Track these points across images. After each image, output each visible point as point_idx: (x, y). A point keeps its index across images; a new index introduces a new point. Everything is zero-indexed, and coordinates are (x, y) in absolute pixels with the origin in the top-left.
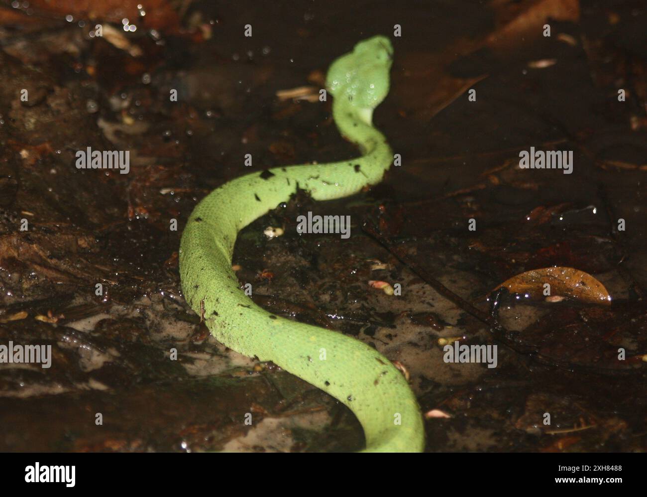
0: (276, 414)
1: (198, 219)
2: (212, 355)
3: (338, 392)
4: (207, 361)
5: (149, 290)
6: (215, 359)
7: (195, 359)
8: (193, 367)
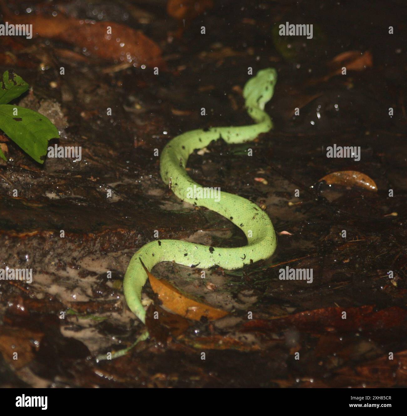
0: (204, 229)
1: (170, 146)
2: (174, 203)
3: (237, 222)
4: (171, 205)
5: (143, 174)
6: (175, 204)
7: (165, 204)
8: (164, 207)
